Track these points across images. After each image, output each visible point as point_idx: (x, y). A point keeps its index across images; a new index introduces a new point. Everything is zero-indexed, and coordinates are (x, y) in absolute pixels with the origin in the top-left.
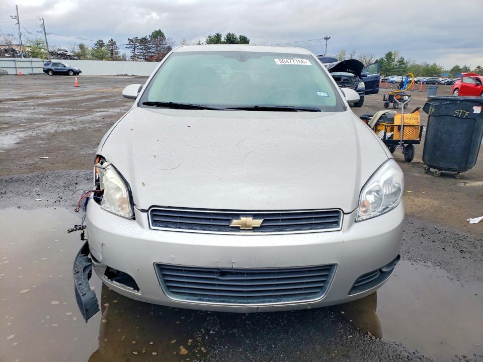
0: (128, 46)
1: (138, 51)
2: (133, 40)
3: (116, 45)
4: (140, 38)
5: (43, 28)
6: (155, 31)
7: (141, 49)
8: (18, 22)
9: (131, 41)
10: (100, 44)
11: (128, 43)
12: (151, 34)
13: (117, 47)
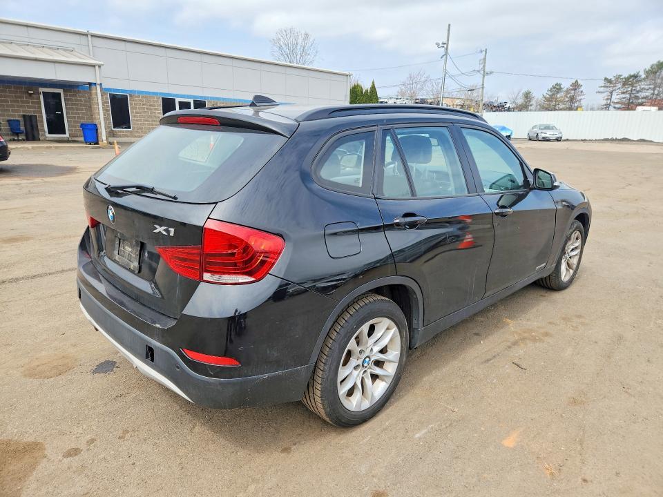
0: (602, 89)
1: (618, 97)
2: (613, 79)
3: (581, 89)
4: (626, 75)
5: (482, 66)
6: (659, 62)
7: (623, 93)
8: (447, 52)
9: (610, 81)
10: (557, 88)
11: (603, 85)
12: (648, 67)
13: (582, 92)
